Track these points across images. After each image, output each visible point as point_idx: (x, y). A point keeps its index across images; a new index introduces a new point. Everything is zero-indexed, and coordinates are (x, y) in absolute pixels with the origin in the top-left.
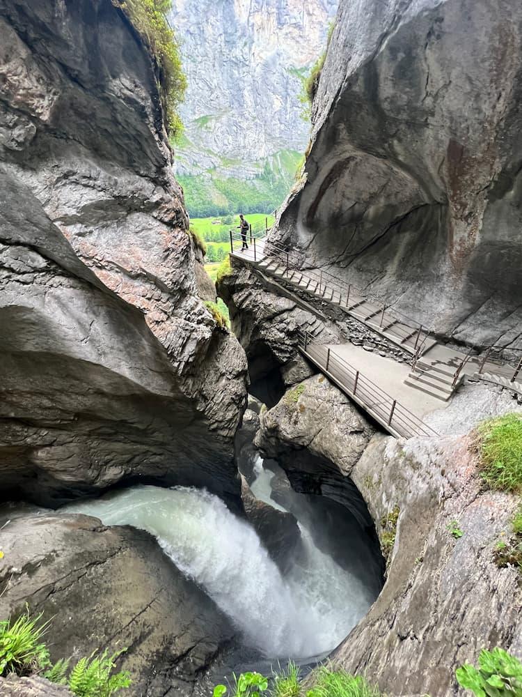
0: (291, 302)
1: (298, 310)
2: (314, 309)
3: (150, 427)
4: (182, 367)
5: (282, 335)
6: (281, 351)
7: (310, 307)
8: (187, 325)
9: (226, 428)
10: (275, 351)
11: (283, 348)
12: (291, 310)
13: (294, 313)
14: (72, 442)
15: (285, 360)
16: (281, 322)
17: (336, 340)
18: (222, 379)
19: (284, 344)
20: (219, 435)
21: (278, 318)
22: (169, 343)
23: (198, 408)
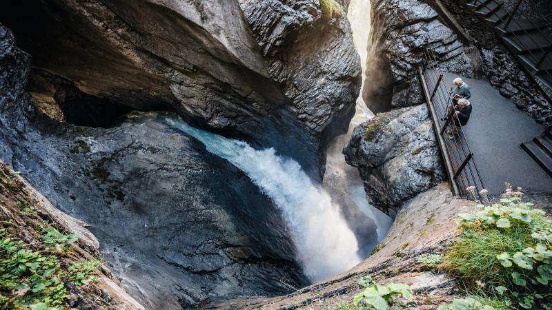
0: (433, 11)
1: (436, 23)
2: (458, 26)
3: (248, 97)
4: (267, 48)
5: (405, 49)
6: (399, 68)
7: (454, 21)
8: (279, 5)
9: (315, 122)
10: (392, 66)
11: (401, 64)
12: (428, 21)
13: (431, 26)
14: (194, 87)
15: (399, 78)
16: (410, 33)
17: (470, 71)
18: (322, 77)
19: (403, 60)
20: (306, 126)
21: (409, 28)
22: (254, 20)
23: (286, 94)
